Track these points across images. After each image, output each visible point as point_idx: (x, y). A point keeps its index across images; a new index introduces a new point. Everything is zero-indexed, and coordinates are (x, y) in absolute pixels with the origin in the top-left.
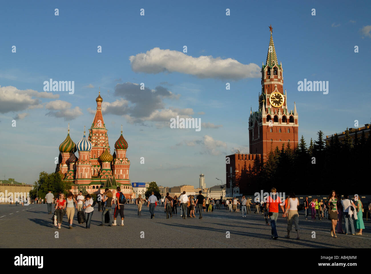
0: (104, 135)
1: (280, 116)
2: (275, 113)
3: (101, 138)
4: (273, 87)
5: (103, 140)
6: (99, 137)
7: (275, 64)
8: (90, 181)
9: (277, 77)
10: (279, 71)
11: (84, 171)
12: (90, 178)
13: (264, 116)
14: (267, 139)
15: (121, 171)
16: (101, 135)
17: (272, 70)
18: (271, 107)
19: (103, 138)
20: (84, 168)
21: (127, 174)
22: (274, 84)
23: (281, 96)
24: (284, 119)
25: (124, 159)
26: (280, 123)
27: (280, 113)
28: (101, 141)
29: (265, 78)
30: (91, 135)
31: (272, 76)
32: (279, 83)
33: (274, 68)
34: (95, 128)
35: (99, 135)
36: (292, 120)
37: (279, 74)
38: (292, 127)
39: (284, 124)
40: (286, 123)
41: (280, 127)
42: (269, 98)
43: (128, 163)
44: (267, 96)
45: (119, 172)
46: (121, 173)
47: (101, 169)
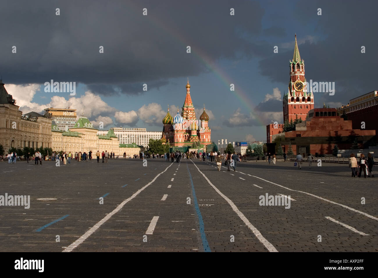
0: (192, 111)
1: (301, 98)
2: (297, 95)
3: (190, 114)
4: (296, 77)
5: (191, 115)
6: (188, 113)
7: (298, 62)
8: (183, 144)
9: (299, 71)
10: (301, 66)
11: (178, 137)
12: (183, 141)
13: (289, 98)
14: (292, 113)
15: (204, 136)
16: (190, 111)
17: (296, 66)
18: (295, 91)
19: (192, 114)
20: (178, 135)
21: (209, 138)
22: (297, 76)
23: (302, 83)
24: (304, 99)
25: (206, 128)
26: (301, 102)
27: (300, 95)
28: (190, 116)
29: (292, 71)
30: (183, 112)
31: (296, 70)
32: (301, 74)
33: (297, 64)
34: (185, 107)
35: (188, 111)
36: (309, 99)
37: (301, 68)
38: (309, 104)
39: (304, 103)
40: (305, 102)
41: (301, 105)
42: (294, 85)
43: (209, 130)
44: (292, 84)
45: (203, 137)
46: (205, 138)
47: (190, 135)
